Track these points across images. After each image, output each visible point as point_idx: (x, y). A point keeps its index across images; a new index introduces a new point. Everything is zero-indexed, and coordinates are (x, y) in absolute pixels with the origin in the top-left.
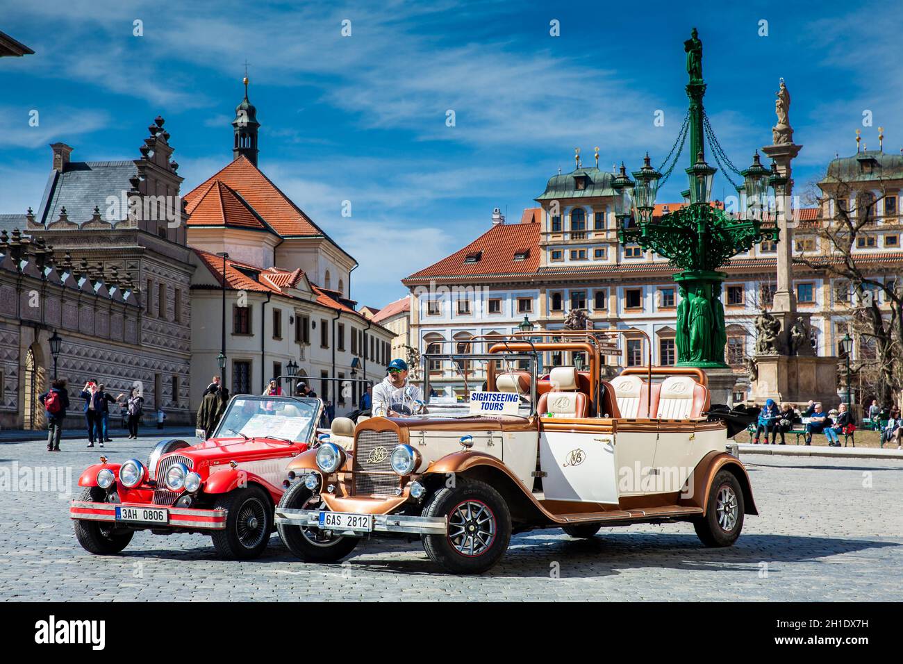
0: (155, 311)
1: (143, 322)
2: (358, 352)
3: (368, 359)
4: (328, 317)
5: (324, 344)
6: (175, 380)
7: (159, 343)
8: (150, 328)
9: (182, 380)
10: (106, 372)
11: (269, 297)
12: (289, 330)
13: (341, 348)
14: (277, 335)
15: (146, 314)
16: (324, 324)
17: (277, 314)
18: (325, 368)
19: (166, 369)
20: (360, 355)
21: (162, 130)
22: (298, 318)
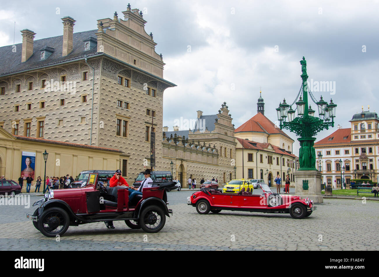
0: (223, 155)
1: (219, 158)
2: (290, 166)
3: (294, 168)
4: (279, 157)
5: (278, 164)
6: (231, 174)
7: (225, 164)
8: (221, 160)
9: (233, 174)
10: (206, 172)
11: (258, 151)
12: (265, 160)
13: (284, 165)
14: (261, 161)
15: (220, 156)
16: (278, 158)
17: (261, 156)
18: (278, 171)
19: (227, 171)
20: (291, 167)
21: (226, 106)
22: (269, 157)
